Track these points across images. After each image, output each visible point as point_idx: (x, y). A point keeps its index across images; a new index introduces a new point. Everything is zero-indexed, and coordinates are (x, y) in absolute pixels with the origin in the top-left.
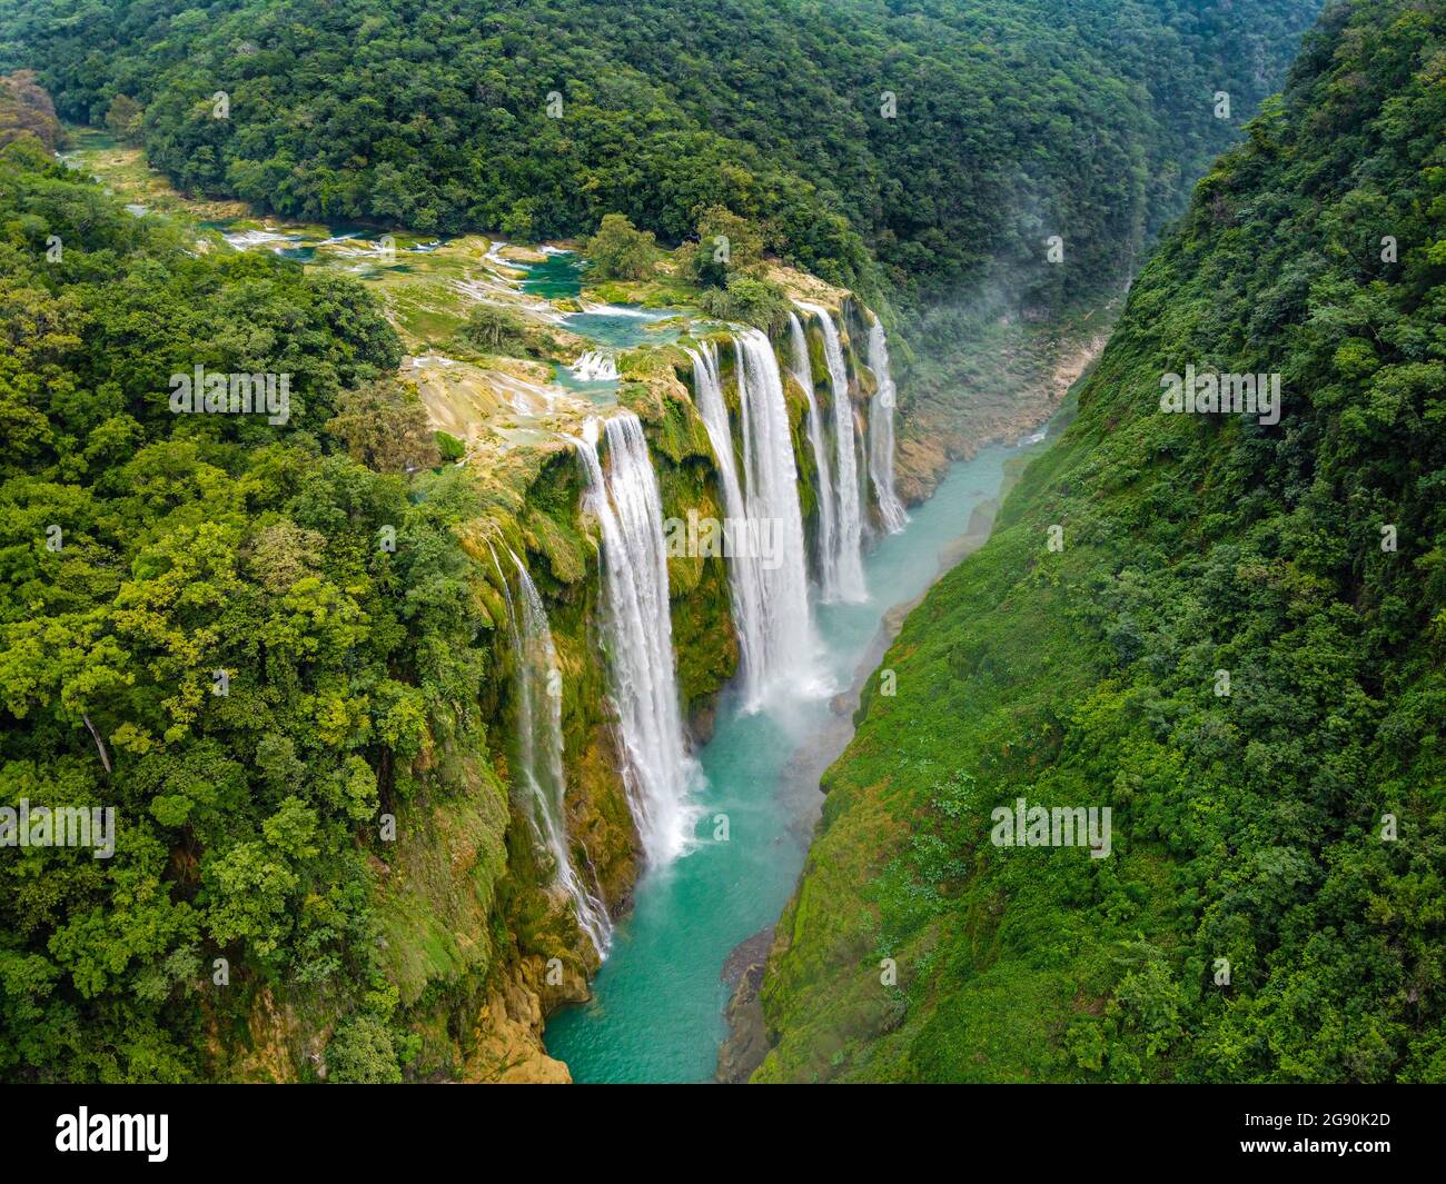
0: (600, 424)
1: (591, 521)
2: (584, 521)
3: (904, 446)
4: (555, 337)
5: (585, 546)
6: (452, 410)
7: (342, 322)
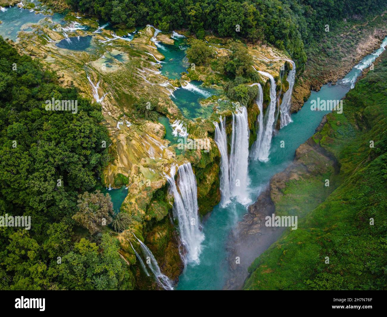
0: (176, 168)
1: (171, 197)
2: (169, 197)
3: (296, 90)
4: (168, 108)
5: (168, 206)
6: (127, 157)
7: (85, 145)
